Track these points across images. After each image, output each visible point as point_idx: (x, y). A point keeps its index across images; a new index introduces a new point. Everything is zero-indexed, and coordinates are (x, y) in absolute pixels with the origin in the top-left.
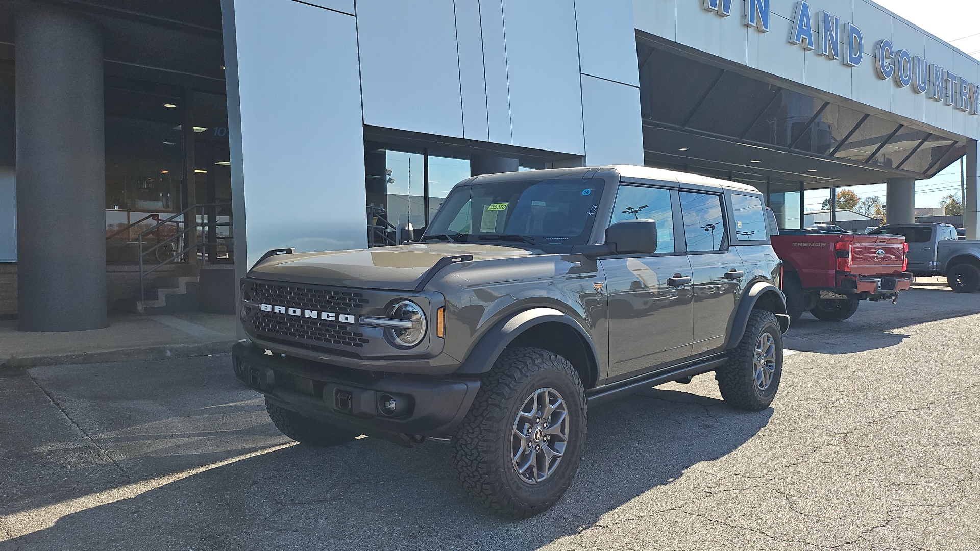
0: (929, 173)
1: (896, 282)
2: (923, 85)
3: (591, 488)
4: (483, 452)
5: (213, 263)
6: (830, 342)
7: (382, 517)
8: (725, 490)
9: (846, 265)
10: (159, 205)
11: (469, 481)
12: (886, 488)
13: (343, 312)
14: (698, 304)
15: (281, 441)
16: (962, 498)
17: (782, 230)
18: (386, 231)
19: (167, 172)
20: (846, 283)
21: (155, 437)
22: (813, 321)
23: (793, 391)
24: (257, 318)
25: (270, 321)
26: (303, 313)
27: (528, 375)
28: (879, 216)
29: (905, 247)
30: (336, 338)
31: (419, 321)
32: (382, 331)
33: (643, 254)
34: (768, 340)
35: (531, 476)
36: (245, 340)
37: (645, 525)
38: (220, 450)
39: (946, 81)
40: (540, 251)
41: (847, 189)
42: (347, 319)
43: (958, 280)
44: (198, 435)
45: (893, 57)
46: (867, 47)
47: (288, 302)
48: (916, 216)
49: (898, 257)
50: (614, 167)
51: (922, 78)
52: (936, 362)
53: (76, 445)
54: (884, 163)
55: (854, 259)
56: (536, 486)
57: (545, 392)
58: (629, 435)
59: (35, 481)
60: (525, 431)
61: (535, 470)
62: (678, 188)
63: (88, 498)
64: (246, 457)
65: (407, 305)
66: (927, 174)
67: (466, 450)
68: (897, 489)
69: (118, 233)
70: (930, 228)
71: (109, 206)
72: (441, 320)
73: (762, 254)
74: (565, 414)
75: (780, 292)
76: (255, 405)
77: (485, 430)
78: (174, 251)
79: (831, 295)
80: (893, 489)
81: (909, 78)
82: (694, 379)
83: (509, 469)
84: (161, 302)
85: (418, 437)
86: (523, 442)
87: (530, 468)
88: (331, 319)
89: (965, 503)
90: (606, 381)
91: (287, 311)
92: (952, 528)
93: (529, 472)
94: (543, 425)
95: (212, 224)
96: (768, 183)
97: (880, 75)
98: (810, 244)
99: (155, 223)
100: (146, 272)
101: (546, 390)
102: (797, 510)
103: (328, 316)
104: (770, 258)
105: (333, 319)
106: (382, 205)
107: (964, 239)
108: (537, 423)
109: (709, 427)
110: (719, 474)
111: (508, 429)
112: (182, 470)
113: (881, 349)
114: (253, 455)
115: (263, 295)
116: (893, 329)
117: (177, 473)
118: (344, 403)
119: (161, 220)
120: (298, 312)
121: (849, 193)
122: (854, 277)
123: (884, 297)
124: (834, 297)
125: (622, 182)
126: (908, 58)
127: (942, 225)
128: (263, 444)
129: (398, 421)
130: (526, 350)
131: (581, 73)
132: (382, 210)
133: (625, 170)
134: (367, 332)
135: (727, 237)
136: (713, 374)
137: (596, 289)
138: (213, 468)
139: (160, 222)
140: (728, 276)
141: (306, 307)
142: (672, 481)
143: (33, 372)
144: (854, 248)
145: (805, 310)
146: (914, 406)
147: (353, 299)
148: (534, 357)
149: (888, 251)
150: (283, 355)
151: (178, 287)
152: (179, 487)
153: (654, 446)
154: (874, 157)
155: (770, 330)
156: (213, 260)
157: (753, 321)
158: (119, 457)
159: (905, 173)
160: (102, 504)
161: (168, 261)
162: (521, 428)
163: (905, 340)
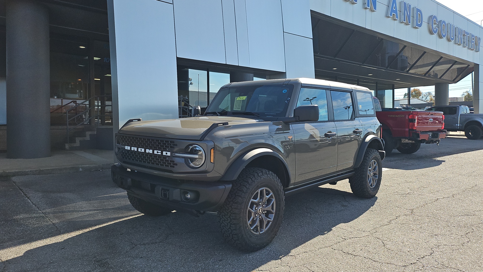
0: (456, 80)
1: (439, 134)
2: (452, 37)
3: (287, 236)
4: (233, 219)
5: (103, 125)
6: (406, 164)
7: (184, 251)
8: (352, 238)
9: (414, 127)
10: (77, 96)
11: (226, 233)
12: (431, 237)
13: (165, 150)
14: (340, 146)
15: (135, 213)
16: (468, 242)
17: (383, 109)
18: (189, 109)
19: (80, 80)
20: (414, 135)
21: (73, 211)
22: (398, 153)
23: (387, 189)
24: (123, 153)
25: (130, 154)
26: (145, 151)
27: (255, 181)
28: (432, 101)
29: (443, 117)
30: (161, 163)
31: (201, 155)
32: (184, 159)
33: (312, 122)
34: (375, 164)
35: (257, 231)
36: (117, 164)
37: (313, 255)
38: (105, 218)
39: (464, 35)
40: (262, 120)
41: (416, 88)
42: (167, 154)
43: (470, 133)
44: (95, 210)
45: (438, 23)
46: (425, 19)
47: (138, 145)
48: (449, 102)
49: (440, 122)
50: (299, 79)
51: (452, 34)
52: (458, 174)
53: (34, 215)
54: (434, 75)
55: (418, 123)
56: (259, 236)
57: (264, 190)
58: (306, 210)
59: (14, 233)
60: (254, 209)
61: (259, 228)
62: (330, 89)
63: (40, 241)
64: (118, 221)
65: (196, 147)
66: (455, 81)
67: (224, 218)
68: (436, 237)
69: (57, 110)
70: (456, 108)
71: (52, 96)
72: (212, 154)
73: (372, 121)
74: (274, 200)
75: (380, 140)
76: (123, 195)
77: (234, 208)
78: (84, 119)
79: (407, 141)
80: (435, 237)
81: (446, 34)
82: (338, 182)
83: (246, 227)
84: (77, 144)
85: (202, 212)
86: (252, 214)
87: (256, 227)
88: (159, 154)
89: (469, 244)
90: (294, 184)
91: (138, 149)
92: (463, 256)
93: (256, 229)
94: (263, 206)
95: (103, 106)
96: (377, 86)
97: (431, 33)
98: (396, 116)
99: (75, 105)
100: (70, 129)
101: (264, 188)
102: (387, 247)
103: (158, 152)
104: (376, 123)
105: (160, 154)
106: (186, 96)
107: (473, 113)
108: (260, 205)
109: (345, 206)
110: (350, 229)
111: (245, 208)
112: (86, 228)
113: (431, 168)
114: (121, 220)
115: (126, 142)
116: (438, 157)
117: (83, 229)
118: (165, 195)
119: (77, 104)
120: (143, 150)
121: (417, 90)
122: (418, 132)
123: (432, 142)
124: (408, 142)
125: (302, 86)
126: (445, 24)
127: (462, 106)
128: (126, 215)
129: (192, 204)
130: (254, 169)
131: (284, 32)
132: (186, 99)
133: (304, 80)
134: (176, 160)
135: (354, 113)
136: (348, 180)
137: (289, 139)
138: (101, 226)
139: (77, 105)
140: (354, 132)
141: (147, 148)
142: (326, 233)
143: (14, 179)
144: (418, 118)
145: (394, 148)
146: (446, 196)
147: (169, 144)
148: (258, 172)
149: (434, 119)
150: (136, 171)
151: (86, 137)
152: (85, 236)
153: (318, 216)
154: (429, 73)
155: (375, 158)
156: (103, 123)
157: (367, 153)
158: (56, 221)
159: (443, 81)
160: (46, 244)
161: (80, 124)
162: (251, 207)
163: (443, 163)
